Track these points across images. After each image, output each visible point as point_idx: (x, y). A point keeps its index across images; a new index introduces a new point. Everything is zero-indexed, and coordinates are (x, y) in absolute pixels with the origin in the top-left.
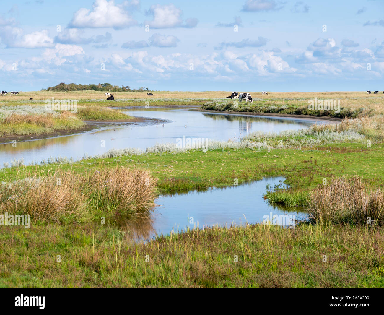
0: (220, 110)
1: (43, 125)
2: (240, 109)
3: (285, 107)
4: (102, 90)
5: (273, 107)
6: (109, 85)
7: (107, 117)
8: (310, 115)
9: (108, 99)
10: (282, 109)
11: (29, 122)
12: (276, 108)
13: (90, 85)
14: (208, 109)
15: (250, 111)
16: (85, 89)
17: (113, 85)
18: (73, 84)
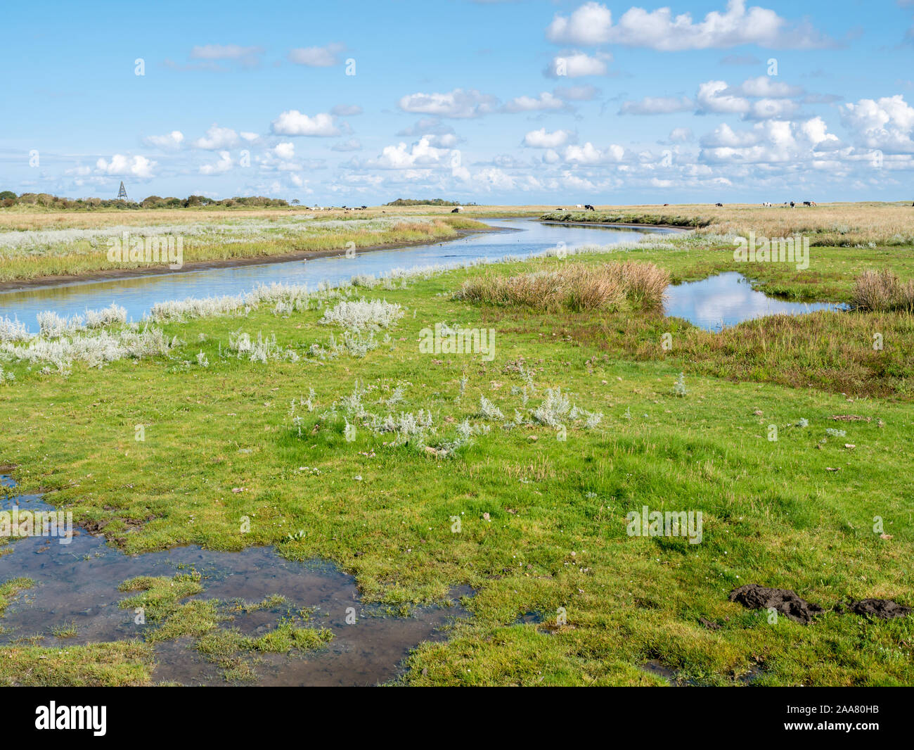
0: (559, 220)
1: (427, 232)
2: (578, 219)
3: (622, 217)
4: (434, 204)
5: (610, 217)
6: (440, 200)
7: (470, 227)
8: (648, 223)
9: (453, 212)
10: (620, 219)
11: (415, 230)
12: (614, 218)
13: (424, 201)
14: (548, 219)
15: (589, 221)
16: (420, 204)
17: (444, 200)
18: (409, 200)
